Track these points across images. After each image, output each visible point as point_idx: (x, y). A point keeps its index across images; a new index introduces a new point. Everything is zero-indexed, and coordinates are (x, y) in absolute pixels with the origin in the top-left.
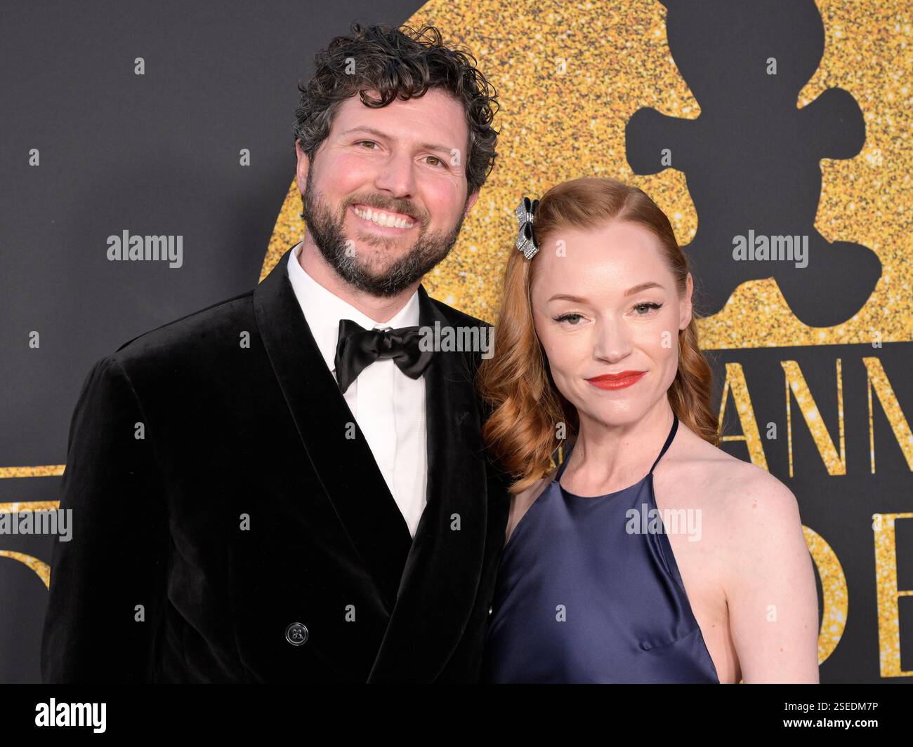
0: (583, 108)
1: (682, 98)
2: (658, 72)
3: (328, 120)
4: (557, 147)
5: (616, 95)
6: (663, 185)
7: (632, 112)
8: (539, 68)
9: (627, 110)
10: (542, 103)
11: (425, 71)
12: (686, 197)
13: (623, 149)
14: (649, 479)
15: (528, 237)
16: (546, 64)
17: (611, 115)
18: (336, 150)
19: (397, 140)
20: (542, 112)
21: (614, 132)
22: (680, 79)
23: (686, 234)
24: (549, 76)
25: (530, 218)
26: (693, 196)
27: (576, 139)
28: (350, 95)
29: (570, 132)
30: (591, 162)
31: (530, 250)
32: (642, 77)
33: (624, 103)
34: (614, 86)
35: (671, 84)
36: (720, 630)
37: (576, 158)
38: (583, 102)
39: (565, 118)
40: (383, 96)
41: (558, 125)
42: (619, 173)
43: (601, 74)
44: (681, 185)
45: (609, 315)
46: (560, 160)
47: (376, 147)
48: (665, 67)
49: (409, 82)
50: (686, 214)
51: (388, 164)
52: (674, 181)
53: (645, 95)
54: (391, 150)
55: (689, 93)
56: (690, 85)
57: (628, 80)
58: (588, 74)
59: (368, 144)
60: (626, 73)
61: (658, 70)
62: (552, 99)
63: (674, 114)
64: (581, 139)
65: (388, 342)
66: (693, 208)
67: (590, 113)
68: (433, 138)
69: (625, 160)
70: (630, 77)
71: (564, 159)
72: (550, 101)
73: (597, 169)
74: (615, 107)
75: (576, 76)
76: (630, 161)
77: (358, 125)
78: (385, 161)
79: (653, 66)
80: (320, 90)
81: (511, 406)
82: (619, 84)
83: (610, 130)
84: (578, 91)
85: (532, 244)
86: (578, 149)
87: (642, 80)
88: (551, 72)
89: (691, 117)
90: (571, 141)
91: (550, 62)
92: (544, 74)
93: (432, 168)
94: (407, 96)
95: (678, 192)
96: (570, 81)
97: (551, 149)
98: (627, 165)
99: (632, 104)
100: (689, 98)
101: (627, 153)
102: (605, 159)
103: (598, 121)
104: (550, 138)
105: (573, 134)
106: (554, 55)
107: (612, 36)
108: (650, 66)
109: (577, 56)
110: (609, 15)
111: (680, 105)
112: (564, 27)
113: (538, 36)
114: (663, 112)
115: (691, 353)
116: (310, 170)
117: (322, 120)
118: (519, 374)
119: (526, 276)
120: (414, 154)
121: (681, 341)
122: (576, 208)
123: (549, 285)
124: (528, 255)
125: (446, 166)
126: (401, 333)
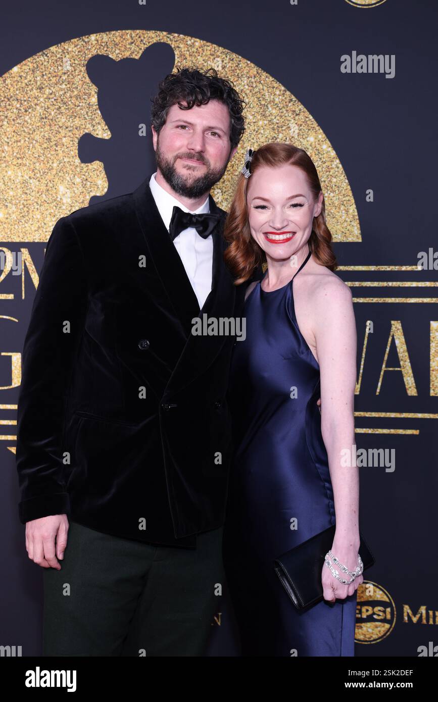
0: (60, 133)
1: (103, 129)
2: (93, 117)
3: (165, 115)
4: (48, 149)
5: (75, 127)
6: (94, 168)
7: (81, 135)
8: (42, 114)
9: (79, 134)
10: (42, 130)
11: (208, 91)
12: (103, 174)
13: (77, 152)
14: (291, 283)
15: (247, 168)
16: (45, 112)
17: (72, 136)
18: (169, 130)
19: (196, 125)
20: (42, 134)
21: (73, 144)
22: (103, 121)
23: (103, 190)
24: (46, 118)
25: (250, 159)
26: (106, 173)
27: (57, 146)
28: (174, 104)
29: (54, 143)
30: (63, 157)
31: (248, 174)
32: (86, 119)
33: (78, 131)
34: (74, 123)
35: (99, 123)
37: (57, 155)
38: (60, 130)
39: (52, 137)
40: (189, 103)
41: (49, 139)
42: (74, 162)
43: (68, 117)
44: (102, 169)
45: (278, 208)
46: (49, 155)
47: (187, 129)
48: (97, 115)
49: (200, 97)
50: (103, 182)
51: (192, 137)
52: (99, 166)
53: (87, 127)
54: (193, 129)
55: (107, 127)
56: (107, 124)
57: (80, 121)
58: (63, 117)
59: (183, 127)
60: (79, 117)
61: (93, 116)
62: (47, 128)
63: (99, 136)
64: (59, 146)
65: (194, 220)
66: (106, 179)
67: (63, 135)
68: (213, 123)
69: (77, 156)
70: (81, 119)
71: (51, 155)
72: (46, 129)
73: (65, 160)
74: (74, 132)
75: (58, 118)
76: (80, 157)
77: (177, 118)
78: (191, 135)
79: (91, 115)
80: (160, 101)
81: (235, 245)
82: (76, 122)
83: (71, 143)
84: (58, 125)
85: (248, 172)
86: (57, 151)
87: (86, 120)
88: (47, 116)
89: (107, 138)
90: (54, 147)
91: (46, 111)
92: (44, 116)
93: (212, 137)
94: (199, 104)
95: (100, 171)
96: (55, 120)
97: (46, 150)
98: (78, 159)
99: (82, 131)
100: (106, 129)
101: (79, 153)
102: (69, 156)
103: (67, 138)
104: (45, 145)
105: (55, 144)
106: (48, 108)
107: (73, 100)
108: (90, 114)
109: (58, 109)
110: (73, 91)
111: (103, 132)
112: (53, 96)
113: (42, 99)
114: (95, 135)
115: (323, 227)
116: (158, 140)
117: (163, 116)
118: (239, 230)
119: (245, 186)
120: (204, 131)
121: (317, 221)
122: (270, 157)
123: (254, 192)
124: (246, 177)
125: (219, 136)
126: (200, 216)
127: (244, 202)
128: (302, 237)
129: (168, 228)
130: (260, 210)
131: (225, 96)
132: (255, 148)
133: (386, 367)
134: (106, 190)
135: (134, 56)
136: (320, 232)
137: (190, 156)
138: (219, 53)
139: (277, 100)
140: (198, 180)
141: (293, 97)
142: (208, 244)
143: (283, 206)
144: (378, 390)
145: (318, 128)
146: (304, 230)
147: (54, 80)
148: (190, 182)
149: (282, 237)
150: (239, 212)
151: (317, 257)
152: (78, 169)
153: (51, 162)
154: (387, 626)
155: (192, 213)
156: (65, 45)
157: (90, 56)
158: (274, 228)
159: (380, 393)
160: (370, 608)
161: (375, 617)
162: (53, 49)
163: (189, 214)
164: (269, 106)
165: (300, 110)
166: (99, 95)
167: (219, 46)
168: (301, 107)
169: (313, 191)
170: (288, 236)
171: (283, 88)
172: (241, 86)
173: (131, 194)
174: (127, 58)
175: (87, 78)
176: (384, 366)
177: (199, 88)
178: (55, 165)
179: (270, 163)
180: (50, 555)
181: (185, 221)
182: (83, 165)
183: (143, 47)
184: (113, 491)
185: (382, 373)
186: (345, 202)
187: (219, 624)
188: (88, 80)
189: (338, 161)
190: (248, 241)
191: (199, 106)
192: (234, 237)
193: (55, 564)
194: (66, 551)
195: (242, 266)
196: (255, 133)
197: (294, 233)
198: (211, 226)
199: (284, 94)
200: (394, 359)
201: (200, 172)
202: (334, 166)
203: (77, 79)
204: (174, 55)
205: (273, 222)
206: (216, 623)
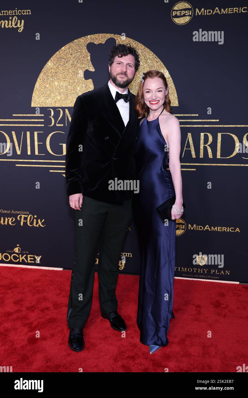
6: (89, 81)
7: (85, 70)
11: (128, 51)
13: (83, 76)
15: (143, 79)
17: (82, 71)
18: (114, 65)
20: (72, 70)
21: (82, 73)
24: (73, 64)
25: (144, 76)
26: (93, 83)
28: (116, 56)
31: (143, 81)
32: (87, 65)
35: (91, 66)
36: (167, 141)
38: (78, 68)
40: (121, 55)
41: (74, 72)
42: (83, 80)
43: (81, 64)
45: (154, 92)
47: (121, 64)
48: (90, 63)
49: (125, 53)
52: (91, 81)
53: (87, 67)
54: (123, 64)
56: (93, 66)
58: (79, 64)
59: (119, 64)
62: (74, 68)
63: (91, 71)
65: (123, 96)
66: (93, 85)
68: (129, 62)
70: (85, 65)
71: (75, 77)
73: (80, 79)
74: (82, 69)
76: (84, 78)
77: (117, 61)
78: (122, 66)
81: (139, 106)
82: (83, 66)
86: (77, 76)
89: (93, 71)
90: (76, 74)
93: (129, 67)
95: (91, 83)
96: (76, 65)
97: (73, 76)
102: (81, 77)
103: (80, 71)
104: (73, 74)
106: (74, 61)
107: (82, 58)
108: (88, 63)
109: (77, 61)
110: (82, 55)
111: (92, 69)
112: (75, 57)
113: (72, 58)
114: (89, 70)
115: (168, 99)
116: (111, 69)
117: (112, 60)
118: (140, 100)
119: (142, 85)
120: (126, 65)
121: (166, 97)
122: (151, 75)
123: (146, 87)
124: (143, 82)
125: (132, 67)
126: (125, 95)
127: (142, 91)
128: (162, 102)
129: (114, 99)
130: (147, 93)
131: (133, 53)
132: (145, 72)
133: (186, 148)
134: (93, 89)
135: (102, 43)
136: (167, 101)
137: (122, 74)
138: (131, 41)
139: (151, 57)
140: (124, 82)
141: (156, 56)
142: (128, 105)
143: (155, 92)
144: (183, 156)
145: (164, 67)
146: (163, 100)
147: (76, 51)
148: (122, 83)
149: (155, 102)
150: (140, 95)
151: (166, 110)
152: (84, 82)
153: (75, 79)
154: (183, 231)
155: (122, 94)
156: (80, 39)
157: (88, 43)
158: (153, 99)
159: (183, 157)
160: (178, 225)
161: (180, 228)
162: (75, 41)
163: (121, 94)
164: (148, 59)
165: (159, 61)
166: (91, 56)
167: (131, 38)
168: (159, 60)
169: (165, 86)
170: (157, 102)
171: (153, 53)
172: (139, 52)
173: (102, 88)
174: (100, 43)
175: (87, 50)
176: (185, 148)
177: (125, 49)
178: (76, 80)
179: (151, 77)
180: (77, 206)
181: (120, 96)
182: (85, 80)
183: (106, 39)
184: (97, 186)
185: (184, 150)
186: (173, 93)
187: (130, 230)
188: (87, 51)
189: (171, 78)
190: (143, 104)
191: (125, 56)
192: (139, 103)
193: (79, 209)
194: (82, 205)
195: (140, 113)
196: (143, 69)
197: (159, 101)
198: (129, 98)
199: (153, 55)
200: (188, 146)
201: (125, 79)
202: (170, 80)
203: (83, 51)
204: (116, 42)
205: (152, 97)
206: (129, 230)
